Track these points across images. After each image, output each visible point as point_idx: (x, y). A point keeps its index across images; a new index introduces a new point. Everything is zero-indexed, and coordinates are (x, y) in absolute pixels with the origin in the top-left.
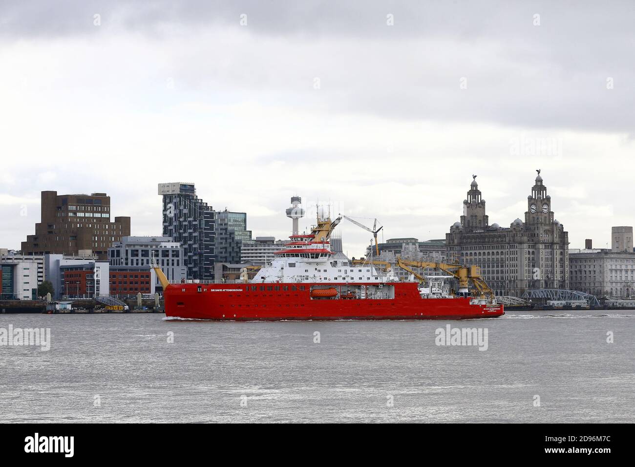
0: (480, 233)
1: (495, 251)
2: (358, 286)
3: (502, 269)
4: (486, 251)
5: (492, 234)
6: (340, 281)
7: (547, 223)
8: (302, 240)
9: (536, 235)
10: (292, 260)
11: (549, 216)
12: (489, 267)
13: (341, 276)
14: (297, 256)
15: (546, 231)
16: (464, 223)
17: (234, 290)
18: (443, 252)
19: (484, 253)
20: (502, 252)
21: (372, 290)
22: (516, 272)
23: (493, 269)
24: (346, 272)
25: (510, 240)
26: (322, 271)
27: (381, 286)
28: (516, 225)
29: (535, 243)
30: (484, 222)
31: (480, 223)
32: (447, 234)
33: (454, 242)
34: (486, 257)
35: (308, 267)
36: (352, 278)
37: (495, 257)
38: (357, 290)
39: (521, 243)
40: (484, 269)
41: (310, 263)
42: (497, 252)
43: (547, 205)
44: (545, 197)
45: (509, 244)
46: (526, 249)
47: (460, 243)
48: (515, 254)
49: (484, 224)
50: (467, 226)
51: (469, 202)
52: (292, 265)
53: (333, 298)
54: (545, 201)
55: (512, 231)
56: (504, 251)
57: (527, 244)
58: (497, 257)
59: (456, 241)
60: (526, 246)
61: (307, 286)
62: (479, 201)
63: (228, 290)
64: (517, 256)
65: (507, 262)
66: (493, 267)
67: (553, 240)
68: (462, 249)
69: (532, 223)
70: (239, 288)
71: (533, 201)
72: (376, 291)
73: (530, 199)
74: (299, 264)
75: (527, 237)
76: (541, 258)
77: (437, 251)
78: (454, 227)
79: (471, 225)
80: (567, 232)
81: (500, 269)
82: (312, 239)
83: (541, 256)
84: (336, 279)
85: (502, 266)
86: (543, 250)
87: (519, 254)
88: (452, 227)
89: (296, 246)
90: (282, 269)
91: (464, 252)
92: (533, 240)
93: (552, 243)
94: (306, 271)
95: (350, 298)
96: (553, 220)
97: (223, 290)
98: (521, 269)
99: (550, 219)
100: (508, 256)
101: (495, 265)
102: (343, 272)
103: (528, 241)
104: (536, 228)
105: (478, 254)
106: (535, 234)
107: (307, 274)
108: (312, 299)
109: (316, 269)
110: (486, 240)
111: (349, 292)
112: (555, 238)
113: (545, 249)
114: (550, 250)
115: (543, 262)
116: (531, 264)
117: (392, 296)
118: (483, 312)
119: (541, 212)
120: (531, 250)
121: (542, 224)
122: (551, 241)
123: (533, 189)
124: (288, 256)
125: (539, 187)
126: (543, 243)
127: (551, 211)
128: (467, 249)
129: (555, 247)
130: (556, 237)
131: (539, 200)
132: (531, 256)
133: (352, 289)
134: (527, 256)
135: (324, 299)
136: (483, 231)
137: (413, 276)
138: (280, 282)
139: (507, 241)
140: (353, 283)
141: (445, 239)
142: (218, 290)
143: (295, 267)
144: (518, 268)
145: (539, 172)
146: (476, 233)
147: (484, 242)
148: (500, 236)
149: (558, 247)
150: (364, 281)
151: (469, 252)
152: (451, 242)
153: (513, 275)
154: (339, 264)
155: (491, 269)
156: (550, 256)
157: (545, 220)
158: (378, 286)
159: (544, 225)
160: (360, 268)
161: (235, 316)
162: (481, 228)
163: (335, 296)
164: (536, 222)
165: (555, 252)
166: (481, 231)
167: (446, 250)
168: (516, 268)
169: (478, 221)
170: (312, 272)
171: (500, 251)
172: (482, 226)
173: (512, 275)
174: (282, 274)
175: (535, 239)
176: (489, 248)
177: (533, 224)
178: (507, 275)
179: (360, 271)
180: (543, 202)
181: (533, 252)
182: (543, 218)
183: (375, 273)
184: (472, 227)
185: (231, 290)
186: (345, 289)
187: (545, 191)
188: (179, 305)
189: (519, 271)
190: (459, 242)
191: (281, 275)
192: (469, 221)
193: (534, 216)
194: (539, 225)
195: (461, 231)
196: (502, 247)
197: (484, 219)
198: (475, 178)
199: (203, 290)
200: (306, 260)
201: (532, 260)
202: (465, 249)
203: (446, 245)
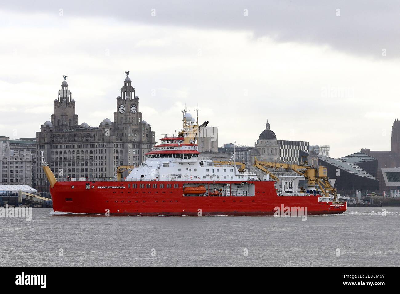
0: (70, 132)
1: (84, 150)
2: (223, 184)
3: (91, 167)
4: (76, 150)
5: (81, 133)
6: (208, 179)
7: (135, 123)
8: (172, 142)
9: (124, 135)
10: (166, 160)
11: (137, 116)
12: (78, 165)
13: (208, 175)
14: (170, 156)
15: (134, 131)
16: (55, 123)
17: (118, 187)
18: (33, 151)
19: (74, 151)
20: (91, 151)
21: (235, 188)
22: (104, 170)
23: (82, 167)
24: (213, 171)
25: (99, 140)
26: (193, 170)
27: (243, 185)
28: (105, 124)
29: (123, 143)
30: (74, 121)
31: (70, 122)
32: (37, 133)
33: (44, 141)
34: (75, 155)
35: (180, 167)
36: (218, 177)
37: (84, 155)
38: (222, 188)
39: (109, 142)
40: (73, 167)
41: (182, 163)
42: (87, 151)
43: (135, 105)
44: (133, 98)
45: (98, 143)
46: (114, 148)
47: (51, 141)
48: (104, 152)
49: (74, 123)
50: (57, 125)
51: (60, 101)
52: (166, 165)
53: (201, 195)
54: (134, 102)
55: (101, 131)
56: (93, 150)
57: (115, 144)
58: (82, 155)
59: (46, 140)
60: (114, 145)
61: (180, 184)
62: (70, 101)
63: (112, 187)
64: (105, 155)
65: (96, 161)
66: (82, 165)
67: (141, 140)
68: (52, 147)
69: (120, 123)
70: (122, 185)
71: (121, 102)
72: (237, 190)
73: (119, 99)
74: (173, 164)
75: (115, 137)
76: (129, 157)
77: (28, 150)
78: (45, 126)
79: (61, 124)
80: (154, 132)
81: (89, 167)
82: (181, 142)
83: (129, 155)
84: (204, 177)
85: (91, 164)
86: (131, 150)
87: (107, 152)
88: (42, 126)
89: (169, 147)
90: (159, 168)
91: (54, 150)
92: (121, 140)
93: (140, 143)
94: (180, 170)
95: (217, 195)
96: (141, 120)
97: (109, 187)
98: (109, 168)
99: (138, 120)
100: (96, 155)
101: (84, 163)
102: (210, 171)
103: (117, 140)
104: (124, 128)
105: (67, 152)
106: (123, 133)
107: (179, 173)
108: (184, 196)
109: (187, 169)
110: (76, 139)
111: (216, 190)
112: (142, 137)
113: (133, 148)
114: (138, 149)
115: (131, 161)
116: (119, 163)
117: (252, 193)
118: (330, 209)
119: (130, 113)
120: (119, 149)
121: (130, 124)
122: (139, 141)
123: (122, 90)
124: (162, 156)
125: (128, 88)
126: (131, 142)
127: (139, 111)
128: (57, 147)
129: (142, 146)
130: (144, 137)
131: (128, 100)
132: (120, 155)
133: (218, 187)
134: (116, 155)
135: (193, 195)
136: (73, 130)
137: (268, 175)
138: (157, 180)
139: (96, 140)
140: (219, 182)
141: (36, 137)
142: (104, 187)
143: (169, 166)
144: (107, 167)
145: (127, 73)
146: (66, 132)
147: (74, 141)
148: (89, 135)
149: (145, 147)
150: (229, 179)
151: (59, 150)
152: (42, 140)
153: (102, 173)
154: (205, 164)
155: (80, 167)
156: (138, 155)
157: (133, 121)
158: (240, 185)
159: (132, 125)
160: (225, 168)
161: (118, 211)
162: (71, 127)
163: (203, 193)
164: (124, 121)
165: (142, 151)
166: (71, 130)
167: (36, 148)
168: (105, 166)
169: (68, 121)
170: (184, 172)
171: (89, 150)
172: (72, 125)
173: (100, 173)
174: (159, 172)
175: (124, 138)
176: (78, 147)
177: (122, 124)
178: (95, 173)
179: (225, 170)
180: (131, 103)
181: (121, 151)
182: (131, 118)
183: (238, 173)
184: (62, 126)
185: (115, 187)
186: (212, 187)
187: (133, 92)
188: (67, 201)
189: (107, 169)
190: (49, 140)
191: (158, 174)
192: (59, 120)
193: (123, 116)
194: (128, 125)
195: (51, 130)
196: (92, 146)
197: (74, 119)
198: (66, 79)
199: (91, 187)
200: (179, 160)
201: (120, 158)
202: (55, 147)
203: (36, 144)
